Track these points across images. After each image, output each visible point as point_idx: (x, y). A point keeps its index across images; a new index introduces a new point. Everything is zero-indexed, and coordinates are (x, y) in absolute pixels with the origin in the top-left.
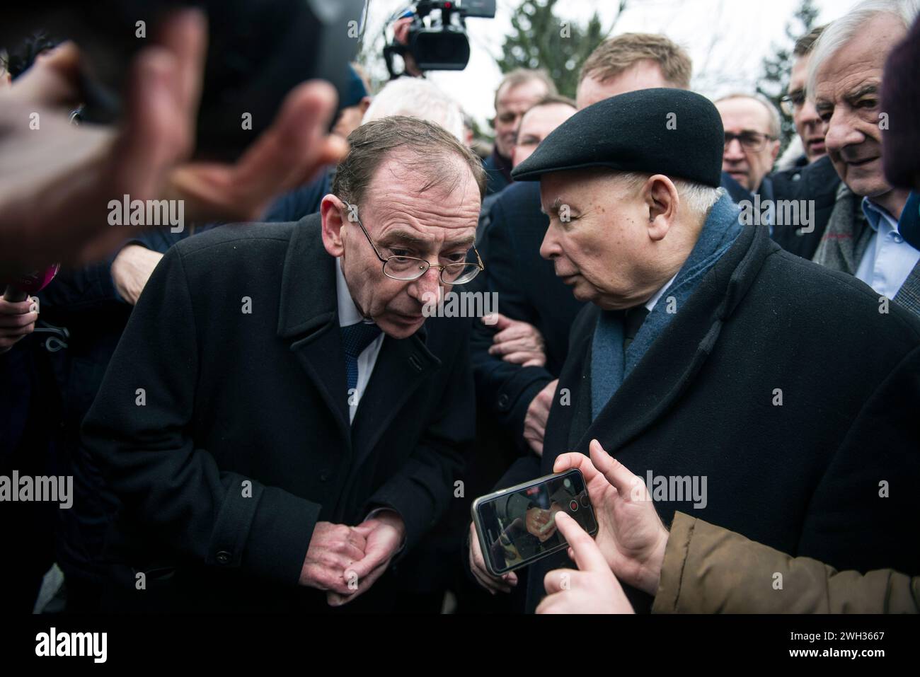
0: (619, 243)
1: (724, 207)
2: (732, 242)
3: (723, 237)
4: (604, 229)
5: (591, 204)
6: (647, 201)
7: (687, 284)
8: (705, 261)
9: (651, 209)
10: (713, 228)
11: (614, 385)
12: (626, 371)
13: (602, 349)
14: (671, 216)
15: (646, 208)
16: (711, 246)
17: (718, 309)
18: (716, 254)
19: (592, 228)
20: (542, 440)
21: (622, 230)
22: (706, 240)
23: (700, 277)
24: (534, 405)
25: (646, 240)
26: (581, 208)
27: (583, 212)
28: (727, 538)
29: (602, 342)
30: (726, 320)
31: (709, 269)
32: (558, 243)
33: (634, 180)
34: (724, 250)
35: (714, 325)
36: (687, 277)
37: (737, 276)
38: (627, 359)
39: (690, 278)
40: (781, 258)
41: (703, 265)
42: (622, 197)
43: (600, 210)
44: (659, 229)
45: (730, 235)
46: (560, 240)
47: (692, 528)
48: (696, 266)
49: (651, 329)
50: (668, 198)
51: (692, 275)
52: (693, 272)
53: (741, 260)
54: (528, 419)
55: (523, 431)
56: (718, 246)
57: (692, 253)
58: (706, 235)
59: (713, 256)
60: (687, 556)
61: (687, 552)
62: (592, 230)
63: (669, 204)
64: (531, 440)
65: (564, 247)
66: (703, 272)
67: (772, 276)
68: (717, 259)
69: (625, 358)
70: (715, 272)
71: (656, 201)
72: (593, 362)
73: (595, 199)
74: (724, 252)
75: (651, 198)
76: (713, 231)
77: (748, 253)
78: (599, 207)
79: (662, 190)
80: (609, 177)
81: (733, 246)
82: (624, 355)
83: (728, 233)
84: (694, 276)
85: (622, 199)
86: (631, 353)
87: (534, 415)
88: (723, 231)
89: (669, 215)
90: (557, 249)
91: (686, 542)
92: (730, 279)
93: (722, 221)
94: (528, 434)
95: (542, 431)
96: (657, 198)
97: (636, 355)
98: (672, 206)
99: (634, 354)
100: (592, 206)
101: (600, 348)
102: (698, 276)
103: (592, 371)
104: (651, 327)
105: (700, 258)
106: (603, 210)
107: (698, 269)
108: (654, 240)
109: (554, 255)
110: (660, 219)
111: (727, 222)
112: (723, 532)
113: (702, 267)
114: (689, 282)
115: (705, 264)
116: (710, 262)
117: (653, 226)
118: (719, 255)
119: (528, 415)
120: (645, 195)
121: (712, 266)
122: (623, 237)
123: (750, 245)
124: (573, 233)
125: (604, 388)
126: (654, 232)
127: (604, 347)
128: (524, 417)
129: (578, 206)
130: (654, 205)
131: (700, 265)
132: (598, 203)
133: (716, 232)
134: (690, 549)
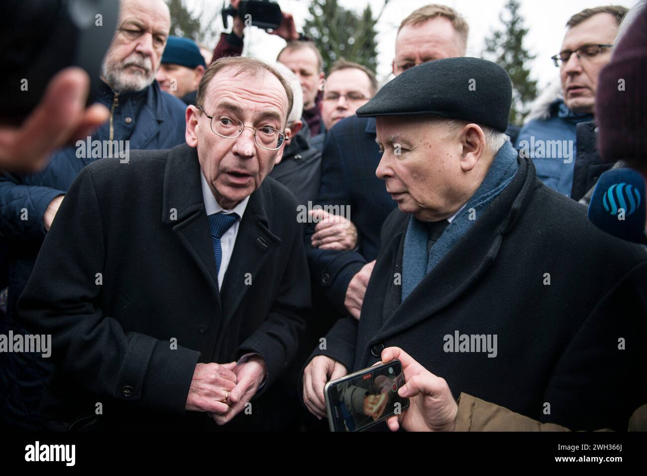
0: (440, 171)
1: (507, 151)
2: (511, 178)
3: (505, 174)
4: (429, 161)
5: (421, 141)
6: (462, 142)
7: (479, 206)
8: (493, 191)
9: (464, 147)
10: (499, 166)
11: (420, 274)
12: (429, 265)
13: (412, 246)
14: (479, 154)
15: (460, 147)
16: (497, 179)
17: (500, 227)
18: (501, 186)
19: (421, 159)
20: (360, 308)
21: (443, 162)
22: (493, 175)
23: (489, 202)
24: (354, 282)
25: (459, 170)
26: (414, 144)
27: (415, 147)
28: (498, 411)
29: (412, 241)
30: (505, 236)
31: (495, 197)
32: (391, 168)
33: (455, 125)
34: (506, 183)
35: (496, 239)
36: (479, 201)
37: (516, 205)
38: (430, 256)
39: (482, 203)
40: (544, 192)
41: (491, 193)
42: (444, 138)
43: (428, 146)
44: (470, 163)
45: (510, 173)
46: (394, 166)
47: (474, 405)
48: (487, 194)
49: (450, 237)
50: (478, 142)
51: (483, 200)
52: (484, 198)
53: (518, 193)
54: (349, 292)
55: (344, 300)
56: (502, 180)
57: (482, 183)
58: (493, 171)
59: (498, 188)
60: (471, 426)
61: (471, 422)
62: (421, 161)
63: (478, 146)
64: (351, 307)
65: (396, 171)
66: (491, 199)
67: (538, 206)
68: (501, 190)
69: (428, 255)
70: (500, 200)
71: (468, 142)
72: (404, 255)
73: (424, 138)
74: (506, 185)
75: (465, 140)
76: (499, 169)
77: (524, 188)
78: (427, 144)
79: (474, 136)
80: (437, 122)
81: (513, 181)
82: (428, 252)
83: (508, 171)
84: (485, 201)
85: (444, 139)
86: (434, 252)
87: (354, 289)
88: (505, 169)
89: (477, 154)
90: (389, 172)
91: (470, 415)
92: (511, 207)
93: (506, 162)
94: (347, 303)
95: (361, 302)
96: (469, 140)
97: (438, 255)
98: (480, 148)
99: (436, 254)
100: (422, 143)
101: (411, 246)
102: (488, 201)
103: (404, 262)
104: (450, 235)
105: (489, 188)
106: (430, 146)
107: (488, 196)
108: (465, 171)
109: (387, 176)
110: (470, 156)
111: (509, 163)
112: (495, 407)
113: (491, 195)
114: (481, 205)
115: (493, 193)
116: (496, 192)
117: (464, 160)
118: (503, 187)
119: (349, 289)
120: (461, 138)
121: (498, 195)
122: (443, 167)
123: (524, 181)
124: (406, 161)
125: (413, 276)
126: (465, 165)
127: (413, 245)
128: (346, 290)
129: (411, 142)
130: (466, 145)
131: (489, 193)
132: (427, 141)
133: (501, 170)
134: (473, 419)
